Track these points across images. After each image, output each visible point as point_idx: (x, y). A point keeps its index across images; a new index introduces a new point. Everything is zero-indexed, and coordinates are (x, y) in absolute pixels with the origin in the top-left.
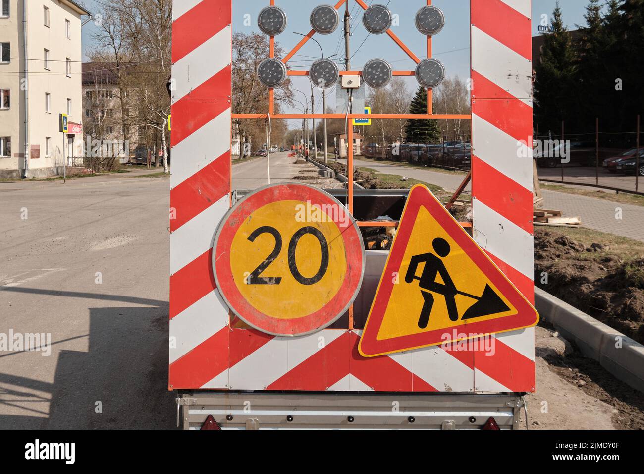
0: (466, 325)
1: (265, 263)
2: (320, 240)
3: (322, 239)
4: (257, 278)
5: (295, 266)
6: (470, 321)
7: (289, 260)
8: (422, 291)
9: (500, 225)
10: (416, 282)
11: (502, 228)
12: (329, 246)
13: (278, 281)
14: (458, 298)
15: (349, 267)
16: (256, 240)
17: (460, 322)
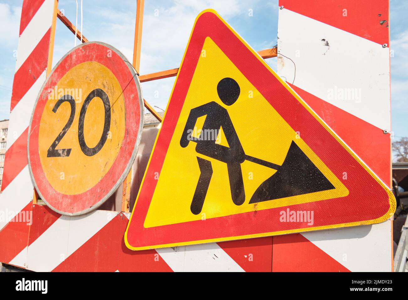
0: (256, 212)
1: (61, 134)
2: (104, 103)
3: (106, 102)
4: (54, 150)
5: (83, 135)
6: (263, 206)
7: (79, 129)
8: (198, 158)
9: (324, 40)
10: (192, 145)
11: (327, 44)
12: (111, 109)
13: (69, 152)
14: (246, 167)
15: (127, 132)
16: (57, 111)
17: (247, 207)
